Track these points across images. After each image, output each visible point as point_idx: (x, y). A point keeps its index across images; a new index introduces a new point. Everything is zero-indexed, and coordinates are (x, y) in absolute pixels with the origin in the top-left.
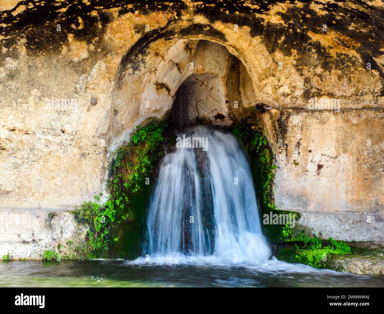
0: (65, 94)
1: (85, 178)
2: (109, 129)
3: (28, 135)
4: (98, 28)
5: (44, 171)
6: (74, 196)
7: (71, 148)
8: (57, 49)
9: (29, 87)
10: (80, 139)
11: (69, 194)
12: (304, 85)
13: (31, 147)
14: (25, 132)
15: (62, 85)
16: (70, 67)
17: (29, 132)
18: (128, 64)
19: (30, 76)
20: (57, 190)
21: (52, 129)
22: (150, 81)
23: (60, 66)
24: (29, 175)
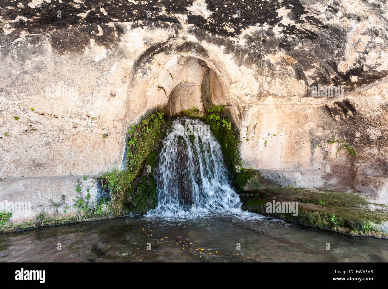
0: (88, 87)
1: (108, 151)
2: (125, 116)
3: (57, 119)
4: (115, 37)
5: (73, 147)
6: (99, 165)
7: (96, 129)
8: (80, 50)
9: (56, 79)
10: (103, 122)
11: (95, 164)
12: (259, 88)
13: (61, 128)
14: (54, 116)
15: (85, 79)
16: (92, 65)
17: (58, 116)
18: (139, 69)
19: (56, 70)
20: (85, 161)
21: (78, 114)
22: (154, 84)
23: (82, 64)
24: (61, 150)
